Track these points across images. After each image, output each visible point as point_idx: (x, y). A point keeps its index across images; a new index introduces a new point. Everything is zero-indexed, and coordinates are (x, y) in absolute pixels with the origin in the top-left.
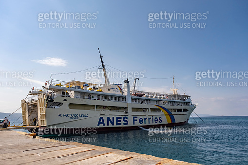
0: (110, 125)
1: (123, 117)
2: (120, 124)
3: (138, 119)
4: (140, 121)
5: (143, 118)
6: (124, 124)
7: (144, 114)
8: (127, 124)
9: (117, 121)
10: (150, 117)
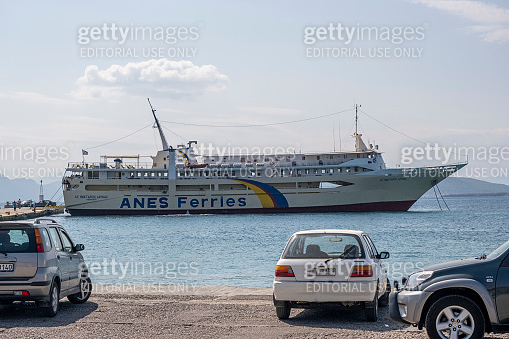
0: (139, 207)
1: (158, 198)
2: (155, 207)
3: (188, 201)
4: (191, 203)
5: (199, 199)
6: (161, 206)
7: (201, 193)
8: (167, 206)
9: (149, 203)
10: (214, 198)
